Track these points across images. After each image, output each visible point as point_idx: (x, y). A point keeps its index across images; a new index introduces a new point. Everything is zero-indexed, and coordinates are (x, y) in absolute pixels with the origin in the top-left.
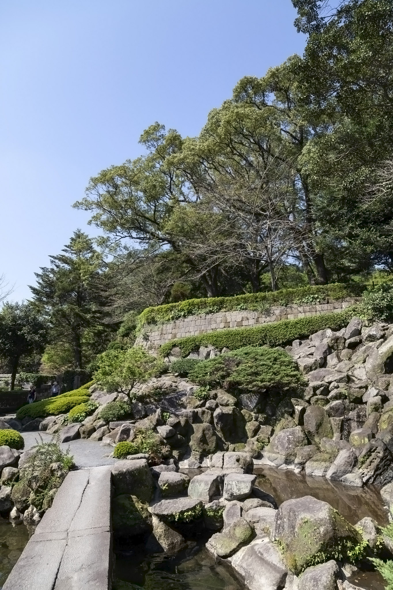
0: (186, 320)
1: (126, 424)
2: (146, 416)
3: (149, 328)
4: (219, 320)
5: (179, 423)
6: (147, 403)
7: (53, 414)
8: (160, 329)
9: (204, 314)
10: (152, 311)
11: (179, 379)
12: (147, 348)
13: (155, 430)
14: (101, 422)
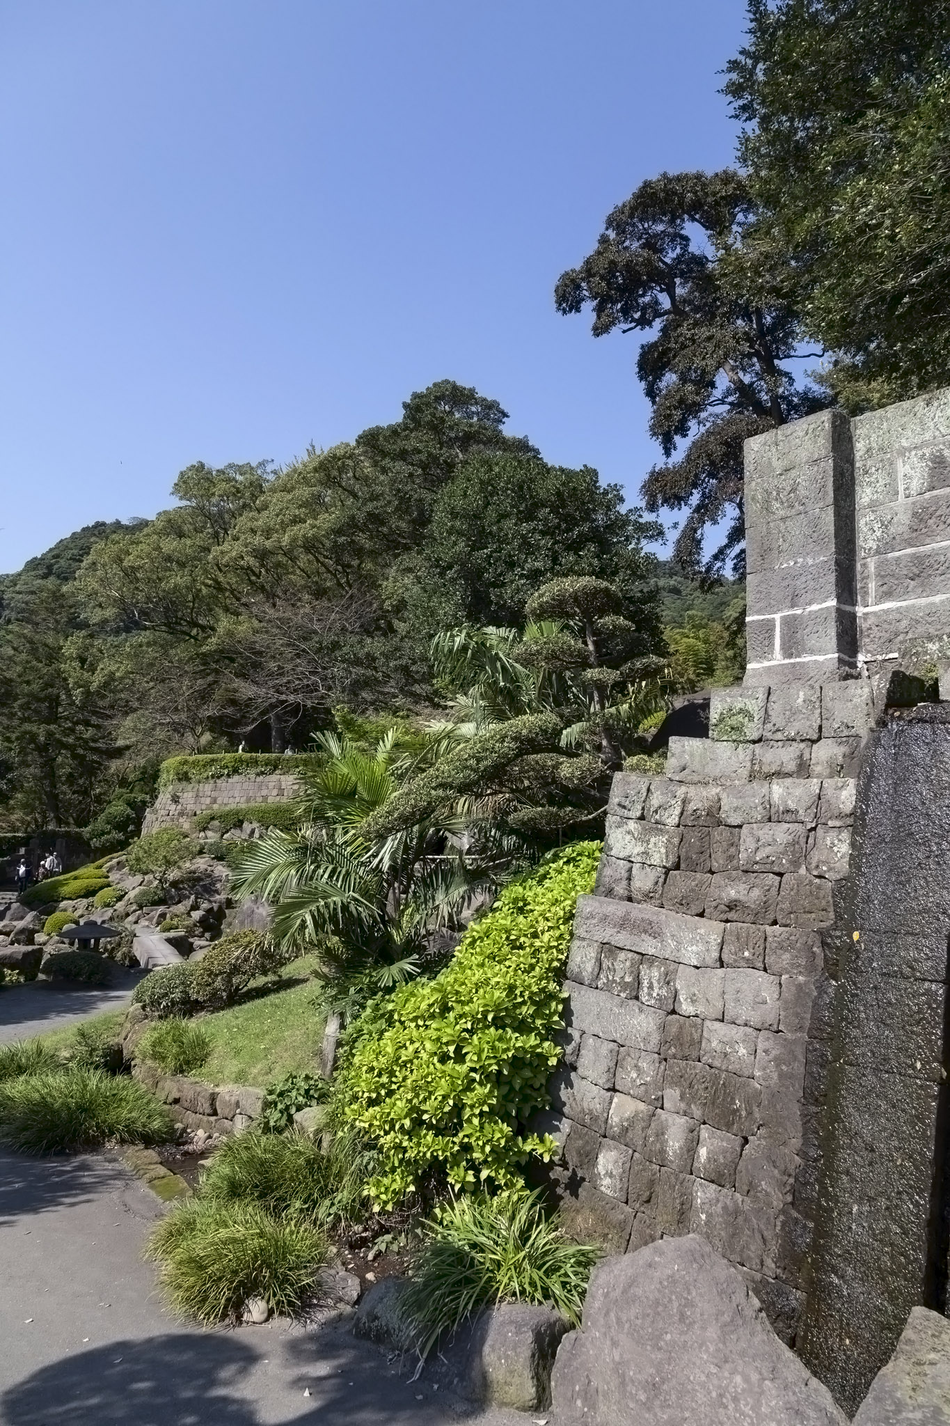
0: (230, 780)
1: (161, 909)
2: (179, 902)
3: (180, 786)
4: (271, 785)
5: (212, 908)
6: (181, 889)
7: (70, 899)
8: (195, 789)
9: (254, 776)
10: (185, 762)
11: (215, 862)
12: (176, 813)
13: (189, 914)
14: (134, 907)
